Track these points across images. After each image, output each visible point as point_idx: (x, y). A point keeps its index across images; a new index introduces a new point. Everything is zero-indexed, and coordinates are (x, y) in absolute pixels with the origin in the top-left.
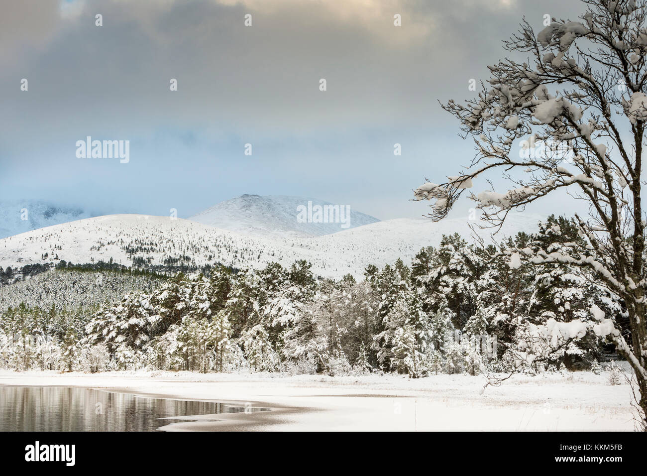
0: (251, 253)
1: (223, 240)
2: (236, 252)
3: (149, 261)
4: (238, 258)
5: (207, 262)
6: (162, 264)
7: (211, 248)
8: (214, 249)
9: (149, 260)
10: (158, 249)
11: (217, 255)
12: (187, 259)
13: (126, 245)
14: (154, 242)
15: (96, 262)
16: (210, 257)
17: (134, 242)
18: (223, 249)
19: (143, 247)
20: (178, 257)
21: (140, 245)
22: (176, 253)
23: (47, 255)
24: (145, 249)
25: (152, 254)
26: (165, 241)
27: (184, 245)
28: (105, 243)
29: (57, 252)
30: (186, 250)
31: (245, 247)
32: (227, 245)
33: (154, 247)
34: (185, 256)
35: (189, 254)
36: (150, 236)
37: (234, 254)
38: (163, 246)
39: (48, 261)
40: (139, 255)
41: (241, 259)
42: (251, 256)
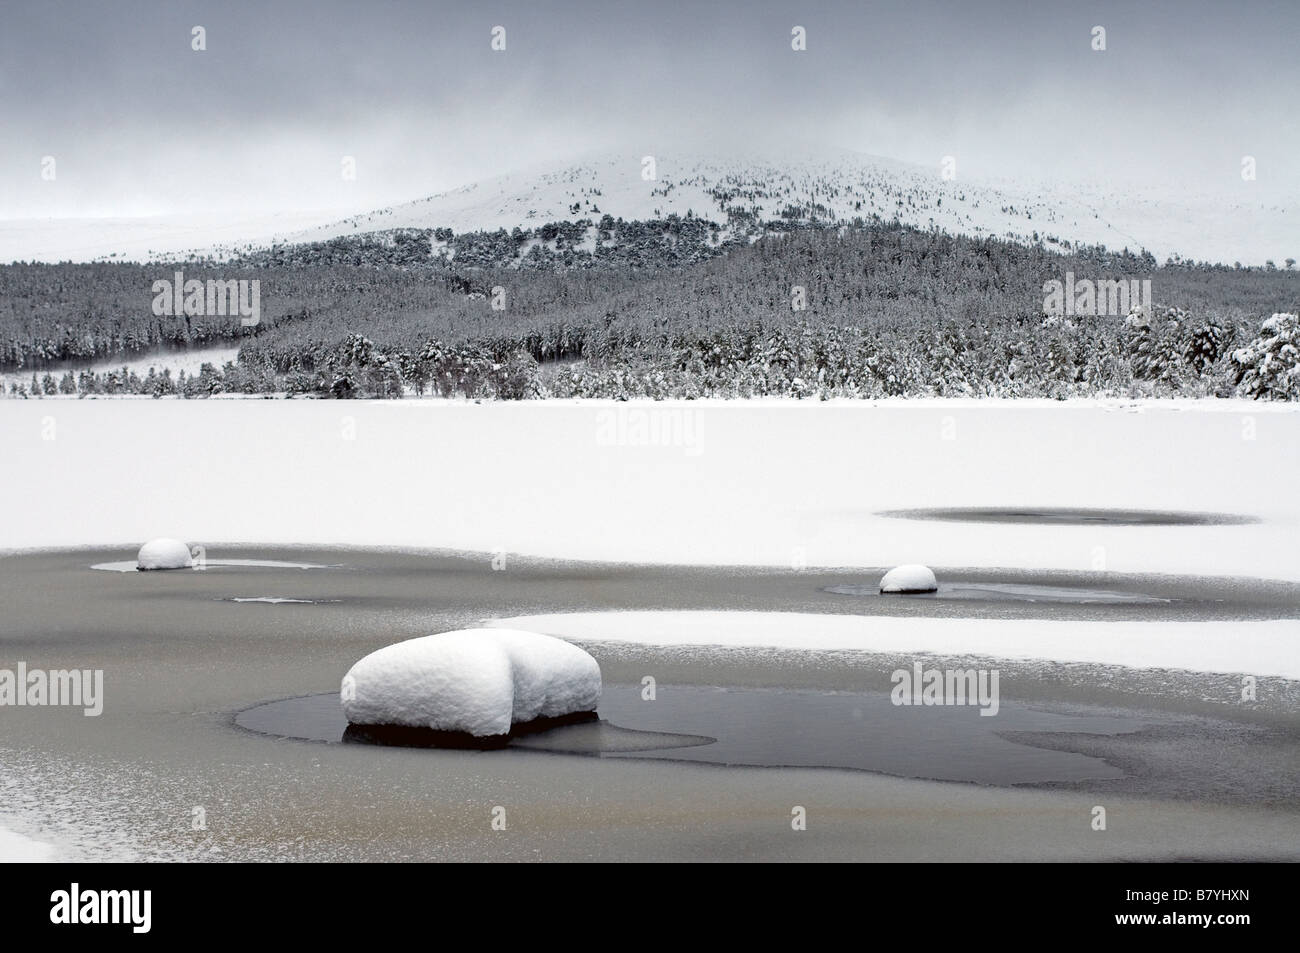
0: (924, 195)
1: (873, 175)
2: (900, 195)
3: (756, 214)
4: (904, 206)
5: (857, 214)
6: (779, 218)
7: (856, 189)
8: (862, 190)
9: (756, 211)
10: (766, 191)
11: (868, 201)
12: (820, 208)
13: (713, 187)
14: (759, 181)
15: (664, 217)
16: (858, 205)
17: (725, 181)
18: (876, 191)
19: (742, 190)
20: (804, 206)
21: (735, 186)
22: (798, 198)
23: (578, 206)
24: (745, 193)
25: (759, 202)
26: (777, 178)
27: (810, 184)
28: (676, 183)
29: (594, 200)
30: (815, 194)
31: (913, 186)
32: (883, 184)
33: (760, 189)
34: (816, 203)
35: (820, 200)
36: (751, 171)
37: (898, 199)
38: (776, 185)
39: (580, 216)
40: (736, 203)
41: (910, 208)
42: (926, 202)
